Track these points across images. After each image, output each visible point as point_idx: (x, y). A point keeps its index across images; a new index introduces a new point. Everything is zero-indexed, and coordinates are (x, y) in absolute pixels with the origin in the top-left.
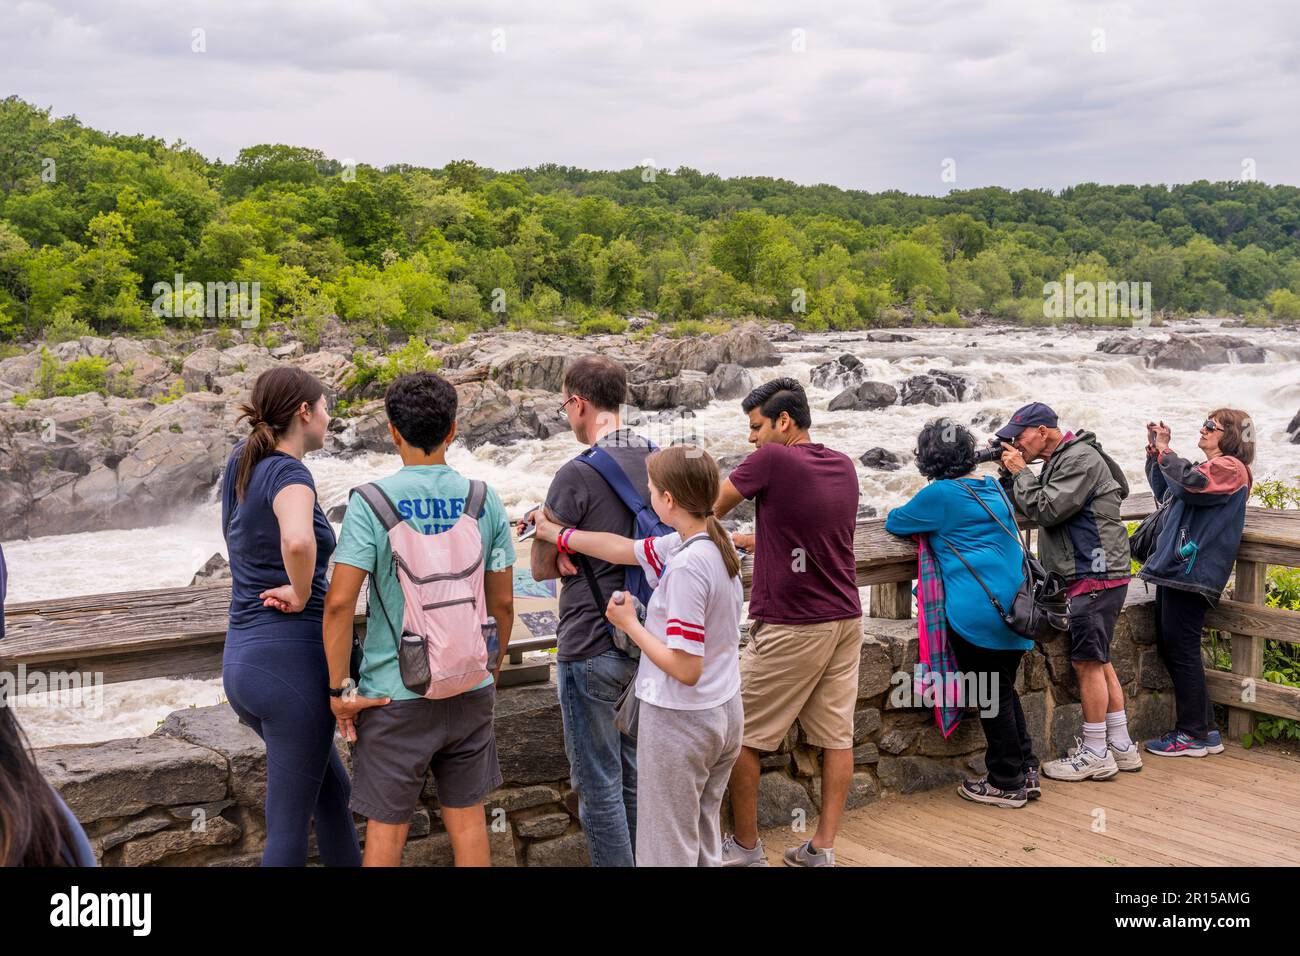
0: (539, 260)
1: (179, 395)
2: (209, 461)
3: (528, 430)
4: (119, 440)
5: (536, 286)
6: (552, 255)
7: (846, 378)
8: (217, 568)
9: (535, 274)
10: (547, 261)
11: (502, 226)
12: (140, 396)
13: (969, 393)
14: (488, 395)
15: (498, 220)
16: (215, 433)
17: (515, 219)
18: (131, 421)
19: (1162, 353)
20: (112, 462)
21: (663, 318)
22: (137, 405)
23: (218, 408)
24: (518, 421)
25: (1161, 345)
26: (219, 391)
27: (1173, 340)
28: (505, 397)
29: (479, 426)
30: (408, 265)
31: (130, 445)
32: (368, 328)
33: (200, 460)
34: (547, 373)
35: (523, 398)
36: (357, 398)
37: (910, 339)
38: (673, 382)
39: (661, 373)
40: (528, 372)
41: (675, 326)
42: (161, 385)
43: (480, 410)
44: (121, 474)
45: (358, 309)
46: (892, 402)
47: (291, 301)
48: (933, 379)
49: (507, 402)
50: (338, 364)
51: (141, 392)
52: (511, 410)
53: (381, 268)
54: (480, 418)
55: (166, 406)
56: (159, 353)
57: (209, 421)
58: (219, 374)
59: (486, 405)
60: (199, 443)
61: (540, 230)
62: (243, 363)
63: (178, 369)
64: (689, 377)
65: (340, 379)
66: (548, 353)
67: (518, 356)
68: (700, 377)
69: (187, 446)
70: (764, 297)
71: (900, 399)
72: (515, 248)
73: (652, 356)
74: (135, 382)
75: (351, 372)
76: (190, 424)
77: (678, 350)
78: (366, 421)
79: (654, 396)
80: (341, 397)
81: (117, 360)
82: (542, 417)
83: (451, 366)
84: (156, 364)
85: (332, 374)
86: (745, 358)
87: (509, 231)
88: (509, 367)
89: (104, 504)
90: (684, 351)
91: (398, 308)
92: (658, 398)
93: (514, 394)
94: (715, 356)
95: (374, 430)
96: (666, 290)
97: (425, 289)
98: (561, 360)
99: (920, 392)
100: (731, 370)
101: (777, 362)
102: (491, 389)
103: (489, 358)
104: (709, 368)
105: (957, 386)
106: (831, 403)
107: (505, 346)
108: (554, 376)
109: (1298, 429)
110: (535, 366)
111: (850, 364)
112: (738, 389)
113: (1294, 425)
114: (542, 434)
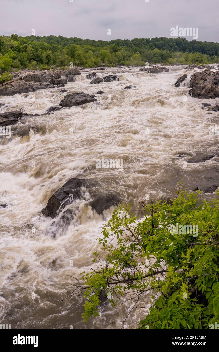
0: (32, 55)
3: (31, 90)
5: (32, 60)
6: (34, 54)
7: (93, 77)
9: (31, 58)
10: (33, 55)
11: (24, 48)
14: (22, 83)
15: (22, 47)
17: (26, 46)
19: (151, 70)
21: (58, 66)
24: (29, 88)
27: (153, 68)
28: (26, 83)
29: (21, 89)
30: (4, 56)
34: (34, 78)
35: (30, 83)
37: (105, 69)
38: (60, 79)
39: (57, 77)
40: (30, 78)
41: (60, 68)
43: (21, 86)
48: (110, 77)
49: (26, 84)
52: (27, 86)
54: (21, 88)
59: (22, 85)
61: (31, 49)
64: (62, 78)
66: (34, 74)
67: (28, 75)
68: (65, 78)
70: (77, 61)
71: (103, 81)
72: (27, 52)
73: (55, 74)
77: (60, 72)
79: (56, 82)
82: (34, 87)
83: (14, 77)
86: (74, 74)
87: (25, 48)
88: (26, 77)
90: (62, 72)
91: (3, 65)
92: (57, 82)
93: (28, 82)
94: (68, 73)
96: (57, 60)
97: (9, 61)
98: (37, 75)
99: (108, 79)
100: (71, 76)
101: (80, 74)
102: (23, 82)
103: (22, 75)
104: (67, 76)
105: (114, 78)
106: (91, 82)
107: (25, 73)
108: (36, 78)
109: (177, 84)
110: (32, 77)
111: (94, 74)
112: (72, 80)
113: (176, 83)
114: (34, 90)
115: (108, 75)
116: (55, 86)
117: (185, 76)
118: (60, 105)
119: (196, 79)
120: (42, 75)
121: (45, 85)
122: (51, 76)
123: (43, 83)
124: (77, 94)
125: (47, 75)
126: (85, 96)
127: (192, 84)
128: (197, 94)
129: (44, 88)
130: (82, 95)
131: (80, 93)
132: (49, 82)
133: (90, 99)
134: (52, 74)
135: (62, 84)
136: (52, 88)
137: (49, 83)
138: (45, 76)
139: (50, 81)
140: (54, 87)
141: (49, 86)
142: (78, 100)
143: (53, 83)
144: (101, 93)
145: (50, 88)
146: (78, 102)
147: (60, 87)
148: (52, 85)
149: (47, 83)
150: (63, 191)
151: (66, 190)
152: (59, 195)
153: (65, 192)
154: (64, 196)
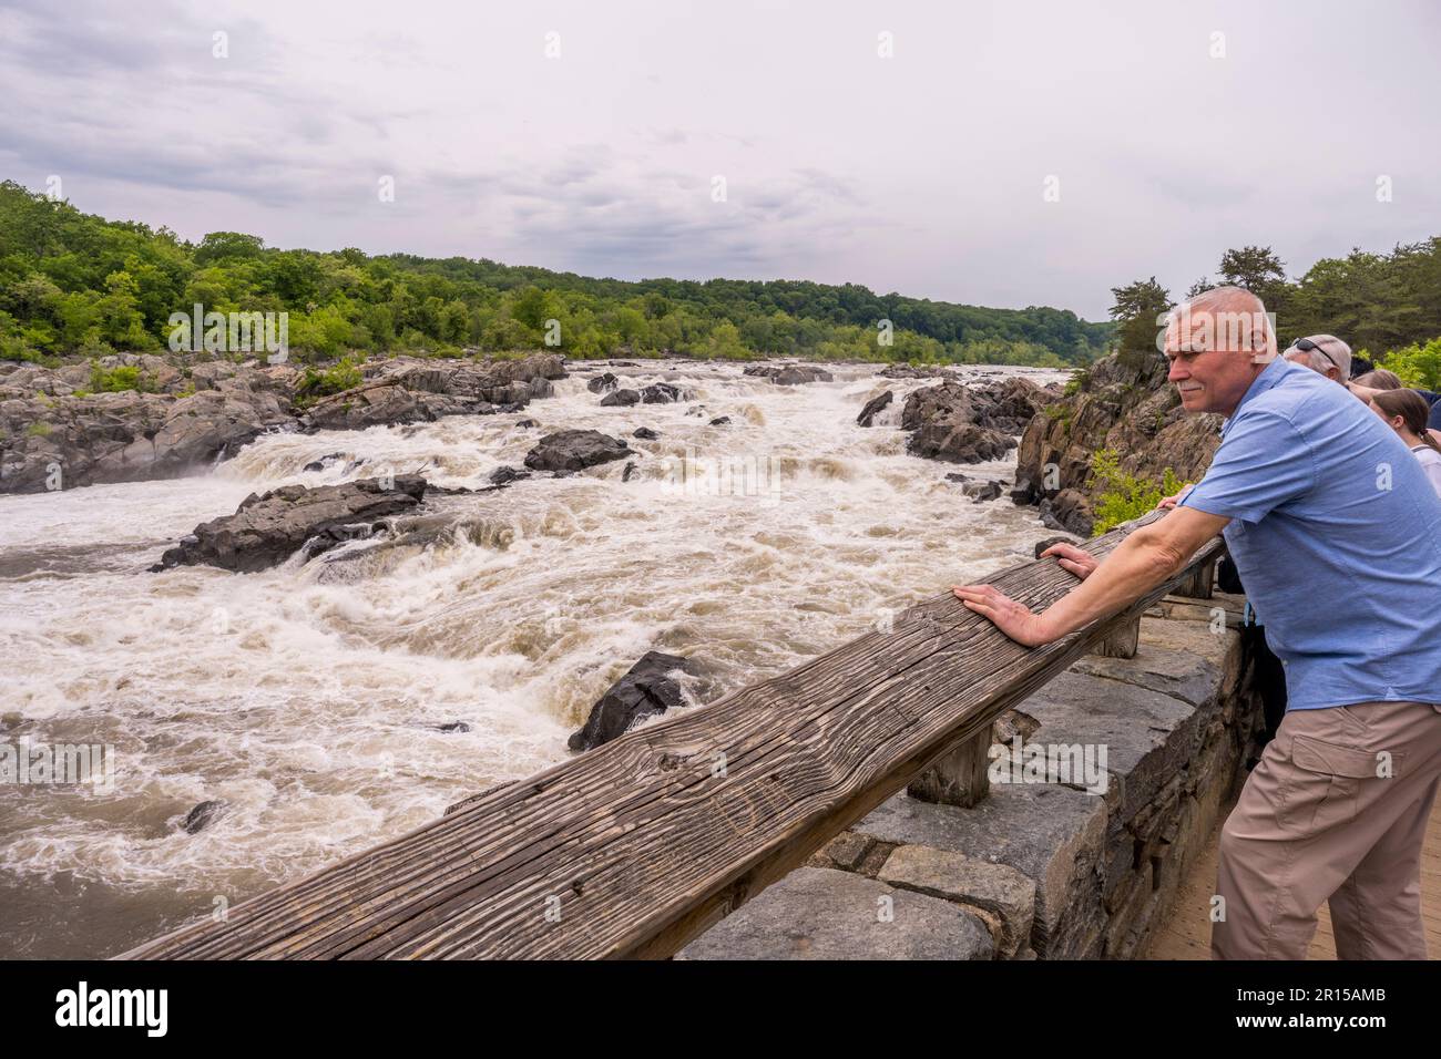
0: (406, 312)
1: (192, 392)
2: (217, 435)
3: (422, 416)
4: (153, 421)
5: (405, 328)
6: (414, 309)
7: (608, 387)
8: (254, 502)
9: (403, 320)
10: (411, 313)
11: (382, 290)
12: (163, 392)
13: (680, 397)
14: (397, 394)
15: (377, 286)
16: (219, 417)
17: (389, 286)
18: (161, 409)
20: (150, 435)
21: (485, 349)
22: (163, 399)
23: (221, 401)
24: (416, 410)
25: (779, 371)
26: (218, 389)
27: (786, 369)
28: (407, 395)
29: (392, 414)
30: (325, 313)
31: (161, 424)
32: (304, 353)
33: (210, 434)
34: (429, 382)
35: (418, 396)
36: (307, 394)
38: (508, 387)
39: (499, 382)
40: (417, 381)
41: (494, 355)
42: (177, 386)
43: (392, 404)
44: (156, 443)
46: (638, 401)
48: (659, 388)
49: (409, 399)
50: (293, 373)
51: (163, 390)
52: (412, 404)
53: (308, 315)
54: (393, 408)
55: (184, 400)
56: (175, 364)
57: (215, 409)
58: (218, 380)
59: (396, 400)
60: (209, 423)
61: (406, 294)
62: (233, 372)
63: (188, 375)
64: (518, 385)
65: (295, 383)
66: (429, 369)
67: (412, 371)
68: (523, 385)
69: (201, 425)
71: (641, 400)
72: (390, 304)
73: (493, 372)
74: (159, 382)
75: (303, 379)
76: (202, 411)
77: (508, 368)
78: (319, 410)
79: (497, 396)
80: (297, 395)
81: (145, 369)
82: (431, 408)
83: (367, 376)
84: (173, 372)
85: (290, 380)
86: (548, 374)
87: (386, 293)
88: (406, 377)
89: (146, 463)
90: (512, 369)
91: (321, 339)
92: (499, 397)
93: (413, 394)
94: (531, 373)
95: (324, 416)
96: (486, 332)
97: (339, 328)
98: (438, 372)
99: (654, 396)
100: (541, 381)
101: (567, 376)
102: (399, 391)
103: (392, 371)
104: (528, 380)
105: (674, 392)
106: (602, 401)
107: (402, 364)
108: (433, 383)
109: (865, 418)
110: (422, 376)
111: (609, 379)
112: (544, 393)
113: (862, 416)
114: (432, 418)
115: (653, 382)
116: (495, 406)
117: (888, 397)
118: (528, 463)
119: (922, 405)
120: (454, 373)
121: (464, 405)
122: (479, 378)
123: (456, 398)
124: (578, 433)
125: (467, 376)
126: (600, 442)
127: (910, 420)
128: (930, 448)
129: (464, 414)
130: (594, 436)
131: (587, 432)
132: (475, 395)
133: (615, 450)
134: (482, 374)
135: (516, 404)
136: (487, 413)
137: (475, 399)
138: (461, 378)
139: (477, 392)
140: (493, 412)
141: (477, 408)
142: (582, 452)
143: (488, 399)
144: (644, 434)
145: (480, 413)
146: (582, 456)
147: (510, 412)
148: (484, 406)
149: (469, 399)
150: (633, 685)
151: (641, 681)
152: (624, 695)
153: (639, 686)
154: (640, 696)
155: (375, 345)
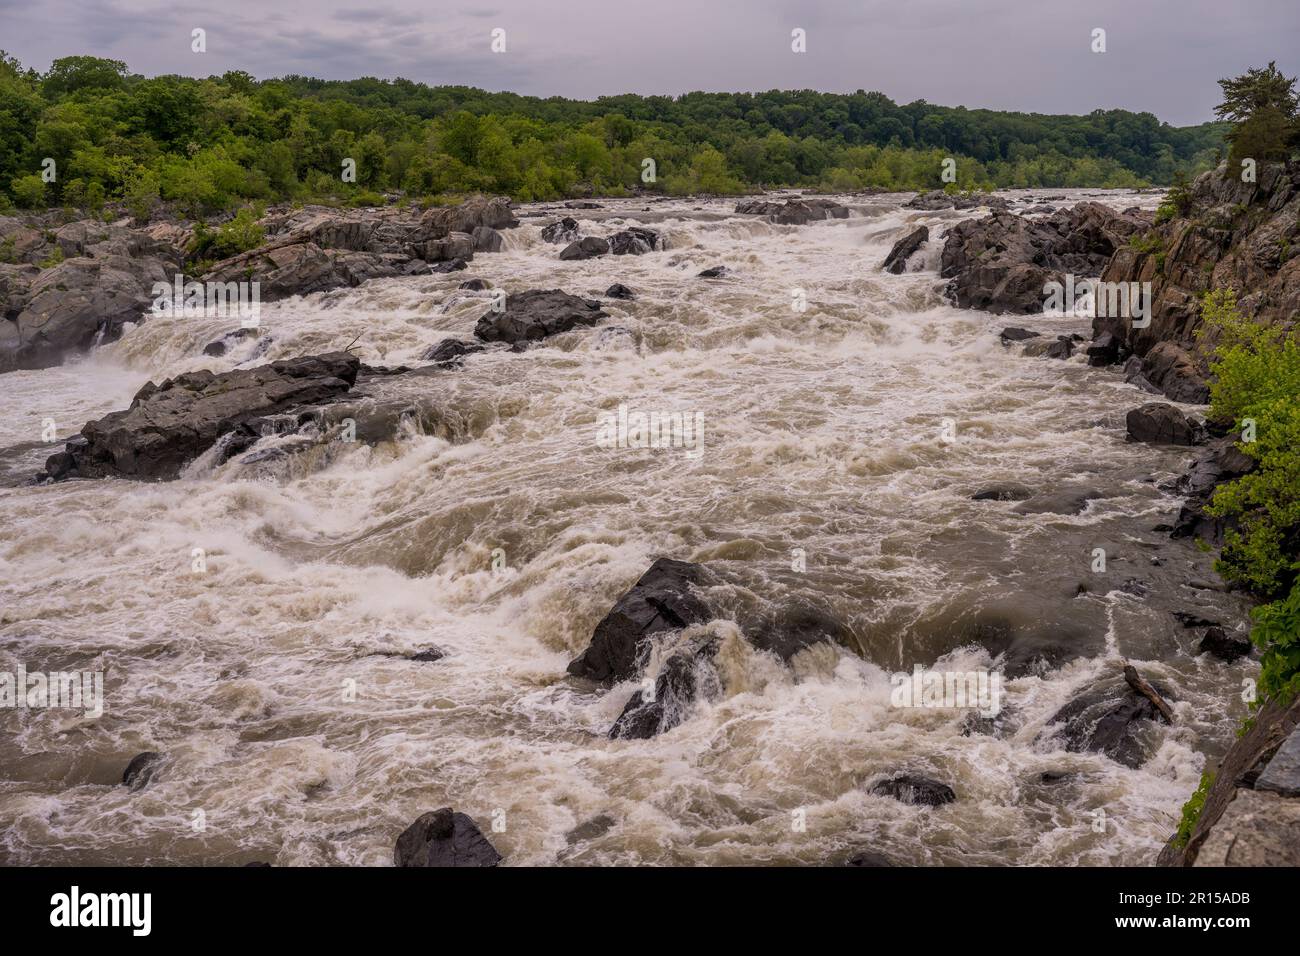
0: (309, 150)
1: (59, 261)
2: (93, 312)
3: (342, 280)
4: (14, 297)
5: (310, 170)
6: (319, 146)
7: (568, 236)
8: (151, 393)
9: (306, 161)
10: (315, 151)
11: (277, 123)
12: (23, 262)
13: (659, 244)
14: (310, 253)
15: (273, 118)
16: (95, 290)
17: (287, 118)
18: (23, 283)
19: (783, 213)
20: (12, 315)
21: (411, 194)
22: (24, 269)
23: (95, 270)
24: (334, 273)
25: (780, 206)
26: (90, 255)
27: (789, 203)
28: (324, 255)
29: (306, 280)
30: (211, 155)
31: (25, 302)
32: (185, 206)
33: (85, 311)
34: (347, 236)
35: (336, 256)
36: (199, 259)
37: (598, 206)
38: (444, 240)
39: (433, 234)
40: (333, 236)
41: (422, 201)
42: (40, 253)
43: (305, 266)
44: (21, 325)
45: (178, 190)
46: (606, 252)
47: (122, 184)
48: (632, 234)
49: (325, 259)
50: (179, 233)
51: (23, 259)
52: (329, 265)
53: (189, 158)
54: (306, 272)
55: (49, 270)
56: (35, 227)
57: (88, 280)
58: (88, 243)
59: (310, 262)
60: (83, 298)
61: (308, 127)
63: (52, 239)
64: (456, 237)
65: (183, 245)
66: (347, 221)
67: (325, 224)
68: (464, 237)
69: (74, 301)
70: (486, 177)
71: (611, 249)
72: (289, 141)
73: (424, 222)
74: (17, 250)
75: (192, 239)
76: (72, 283)
77: (444, 217)
79: (432, 252)
80: (187, 259)
82: (352, 270)
83: (270, 233)
84: (33, 236)
85: (176, 242)
86: (493, 222)
87: (283, 126)
88: (318, 232)
89: (10, 349)
90: (449, 217)
91: (209, 189)
92: (435, 254)
93: (329, 252)
94: (472, 221)
97: (230, 174)
98: (358, 226)
99: (625, 244)
100: (485, 231)
101: (516, 223)
102: (312, 250)
103: (300, 226)
104: (469, 230)
105: (651, 239)
106: (562, 254)
107: (314, 216)
108: (353, 238)
109: (894, 262)
110: (338, 231)
111: (569, 225)
112: (491, 245)
113: (890, 260)
114: (354, 283)
115: (625, 227)
116: (430, 265)
117: (922, 234)
118: (479, 333)
119: (967, 242)
120: (376, 225)
121: (392, 264)
122: (409, 230)
123: (382, 256)
124: (538, 294)
125: (393, 227)
126: (567, 304)
127: (951, 263)
128: (980, 298)
129: (393, 275)
130: (558, 298)
131: (549, 292)
132: (405, 252)
133: (586, 314)
134: (411, 224)
135: (456, 260)
136: (421, 273)
137: (405, 257)
138: (386, 231)
139: (407, 248)
140: (429, 272)
141: (409, 268)
142: (544, 318)
143: (421, 255)
144: (619, 292)
145: (414, 273)
146: (546, 323)
147: (450, 271)
148: (418, 264)
149: (397, 256)
150: (643, 600)
151: (654, 594)
152: (633, 611)
153: (651, 601)
154: (652, 613)
155: (273, 194)
